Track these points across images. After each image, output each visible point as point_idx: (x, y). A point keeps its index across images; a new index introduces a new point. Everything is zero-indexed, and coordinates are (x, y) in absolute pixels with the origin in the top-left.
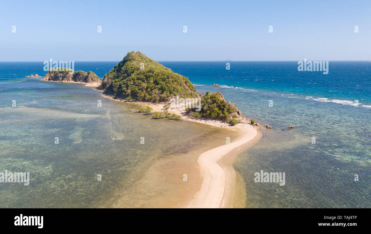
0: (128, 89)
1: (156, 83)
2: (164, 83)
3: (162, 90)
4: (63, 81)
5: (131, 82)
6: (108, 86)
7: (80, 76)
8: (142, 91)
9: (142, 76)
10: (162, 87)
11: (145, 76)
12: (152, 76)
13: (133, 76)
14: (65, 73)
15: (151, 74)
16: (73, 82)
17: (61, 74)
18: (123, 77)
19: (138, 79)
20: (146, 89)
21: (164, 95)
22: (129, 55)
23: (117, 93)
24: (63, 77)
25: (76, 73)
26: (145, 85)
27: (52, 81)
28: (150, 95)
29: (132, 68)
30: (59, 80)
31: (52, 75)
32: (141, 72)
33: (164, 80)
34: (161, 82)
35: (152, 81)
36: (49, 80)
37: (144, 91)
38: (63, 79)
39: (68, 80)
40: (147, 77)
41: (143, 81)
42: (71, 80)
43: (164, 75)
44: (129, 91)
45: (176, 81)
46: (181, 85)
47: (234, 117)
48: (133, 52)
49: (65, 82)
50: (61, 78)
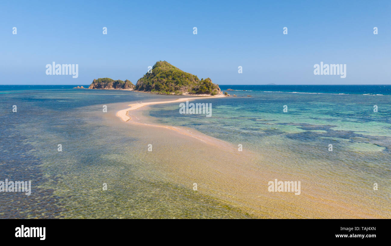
0: (153, 84)
1: (173, 79)
2: (178, 79)
3: (177, 83)
4: (105, 88)
5: (156, 79)
6: (140, 87)
7: (119, 84)
8: (163, 84)
9: (164, 75)
10: (177, 81)
11: (166, 75)
12: (171, 75)
13: (158, 75)
14: (107, 82)
15: (170, 73)
16: (113, 89)
17: (104, 83)
18: (151, 77)
19: (161, 77)
20: (166, 84)
21: (178, 86)
22: (157, 63)
23: (146, 88)
24: (105, 85)
25: (116, 82)
26: (165, 80)
27: (96, 89)
28: (168, 87)
29: (157, 70)
30: (101, 88)
31: (96, 84)
32: (163, 73)
33: (179, 77)
34: (177, 78)
35: (170, 78)
36: (94, 88)
37: (164, 85)
38: (104, 87)
39: (109, 87)
40: (168, 76)
41: (165, 78)
42: (111, 88)
43: (179, 73)
44: (154, 85)
45: (187, 78)
46: (191, 81)
47: (215, 91)
48: (161, 61)
49: (106, 89)
50: (103, 86)
